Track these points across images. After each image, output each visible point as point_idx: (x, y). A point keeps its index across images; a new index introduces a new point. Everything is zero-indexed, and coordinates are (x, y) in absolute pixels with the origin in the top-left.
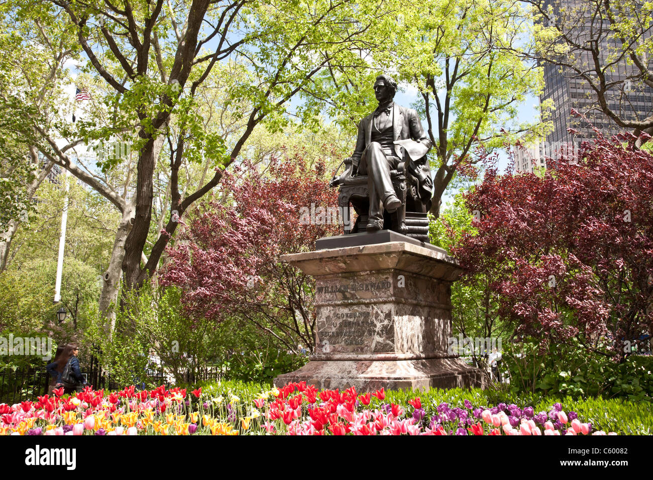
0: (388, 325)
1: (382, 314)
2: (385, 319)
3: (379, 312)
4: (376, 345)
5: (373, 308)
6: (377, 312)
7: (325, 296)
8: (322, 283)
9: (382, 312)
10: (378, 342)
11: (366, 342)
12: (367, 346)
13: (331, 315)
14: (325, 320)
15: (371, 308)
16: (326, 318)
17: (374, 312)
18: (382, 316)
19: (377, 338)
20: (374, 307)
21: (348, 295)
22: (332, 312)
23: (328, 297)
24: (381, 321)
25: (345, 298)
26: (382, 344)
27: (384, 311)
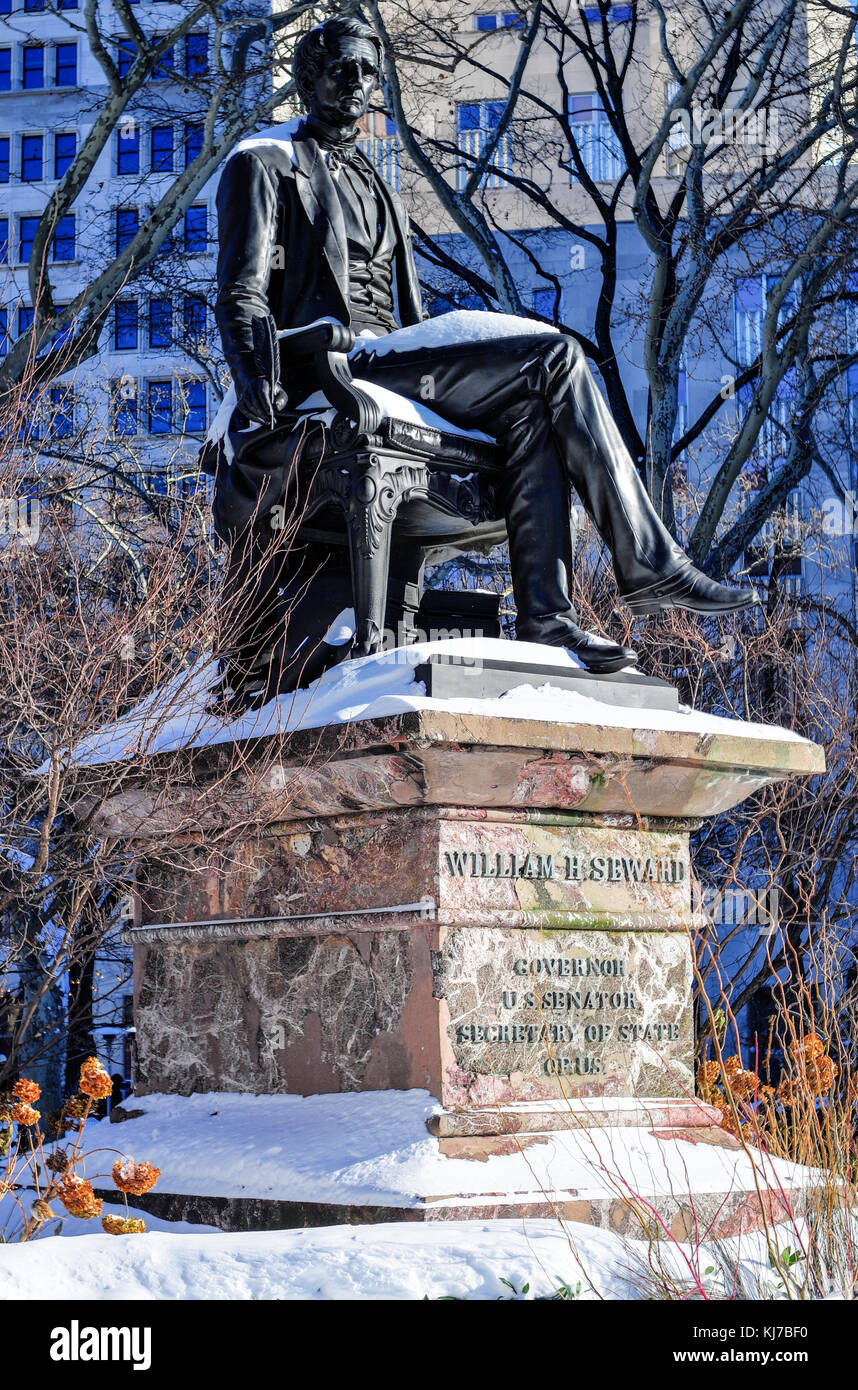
0: (678, 1008)
1: (658, 970)
2: (669, 986)
3: (652, 962)
4: (642, 1077)
5: (632, 946)
6: (644, 964)
7: (475, 889)
8: (463, 837)
9: (659, 962)
10: (647, 1066)
11: (610, 1067)
12: (613, 1078)
13: (498, 964)
14: (474, 980)
15: (626, 946)
16: (479, 972)
17: (637, 961)
18: (659, 978)
19: (645, 1053)
20: (636, 942)
21: (556, 894)
22: (503, 952)
23: (484, 891)
24: (657, 995)
25: (545, 901)
26: (658, 1070)
27: (665, 960)
